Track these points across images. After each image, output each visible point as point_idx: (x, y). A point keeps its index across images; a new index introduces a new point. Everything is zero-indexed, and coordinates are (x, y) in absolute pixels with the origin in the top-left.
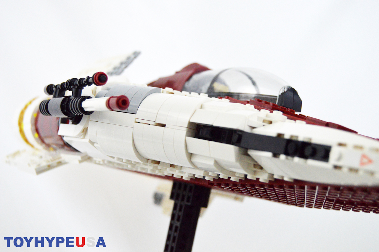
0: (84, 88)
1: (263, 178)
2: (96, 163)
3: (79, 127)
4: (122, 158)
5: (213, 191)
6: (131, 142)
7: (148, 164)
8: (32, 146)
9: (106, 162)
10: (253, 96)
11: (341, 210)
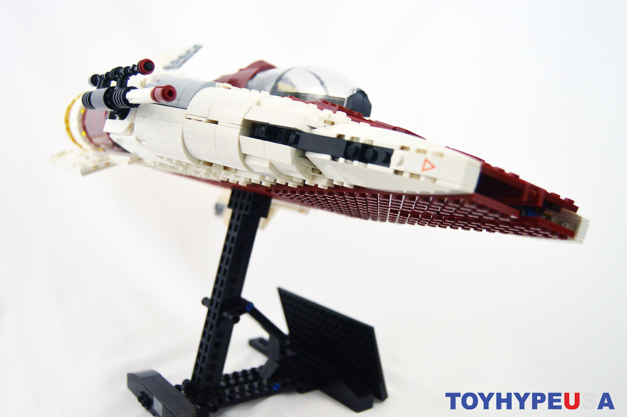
0: (130, 77)
1: (322, 184)
2: (146, 165)
3: (126, 122)
4: (172, 158)
5: (274, 201)
6: (180, 141)
7: (200, 165)
8: (81, 146)
9: (157, 164)
10: (320, 97)
11: (416, 224)
